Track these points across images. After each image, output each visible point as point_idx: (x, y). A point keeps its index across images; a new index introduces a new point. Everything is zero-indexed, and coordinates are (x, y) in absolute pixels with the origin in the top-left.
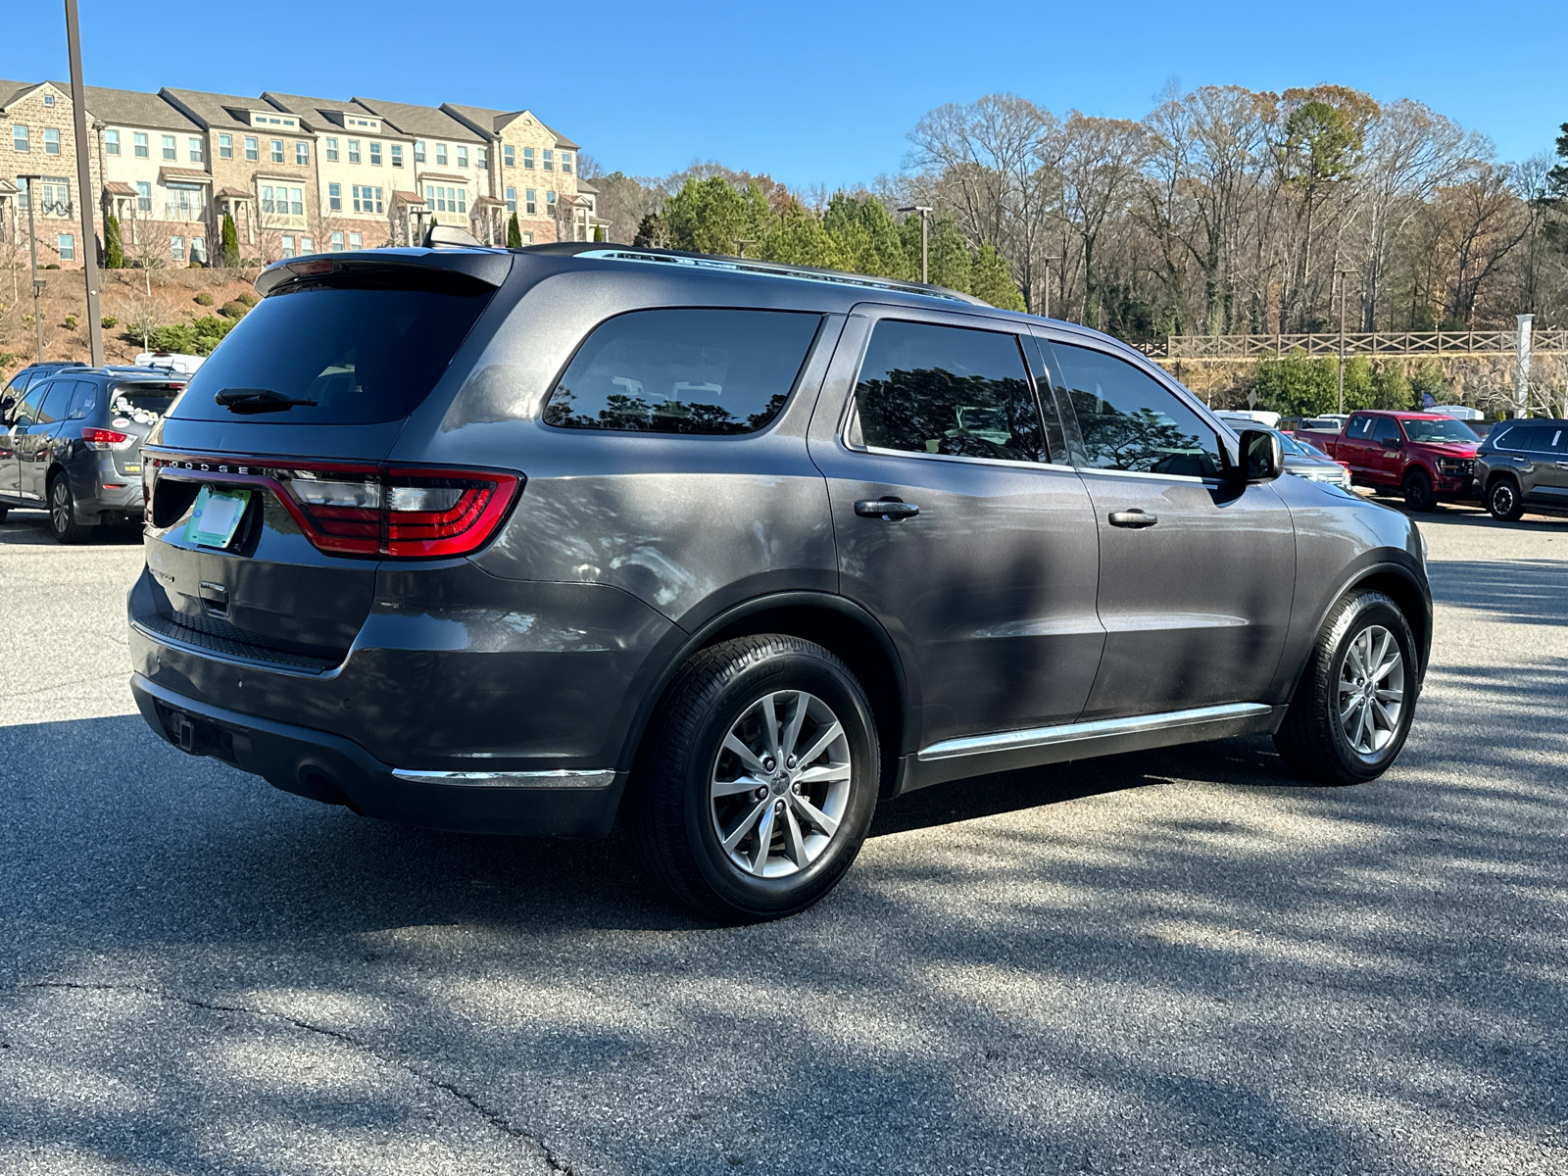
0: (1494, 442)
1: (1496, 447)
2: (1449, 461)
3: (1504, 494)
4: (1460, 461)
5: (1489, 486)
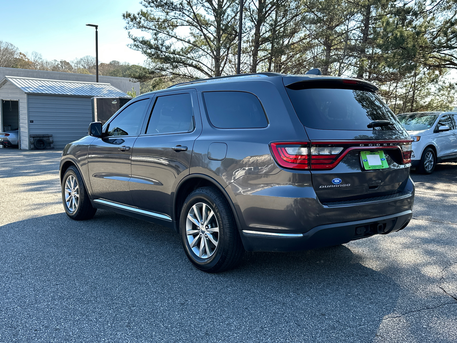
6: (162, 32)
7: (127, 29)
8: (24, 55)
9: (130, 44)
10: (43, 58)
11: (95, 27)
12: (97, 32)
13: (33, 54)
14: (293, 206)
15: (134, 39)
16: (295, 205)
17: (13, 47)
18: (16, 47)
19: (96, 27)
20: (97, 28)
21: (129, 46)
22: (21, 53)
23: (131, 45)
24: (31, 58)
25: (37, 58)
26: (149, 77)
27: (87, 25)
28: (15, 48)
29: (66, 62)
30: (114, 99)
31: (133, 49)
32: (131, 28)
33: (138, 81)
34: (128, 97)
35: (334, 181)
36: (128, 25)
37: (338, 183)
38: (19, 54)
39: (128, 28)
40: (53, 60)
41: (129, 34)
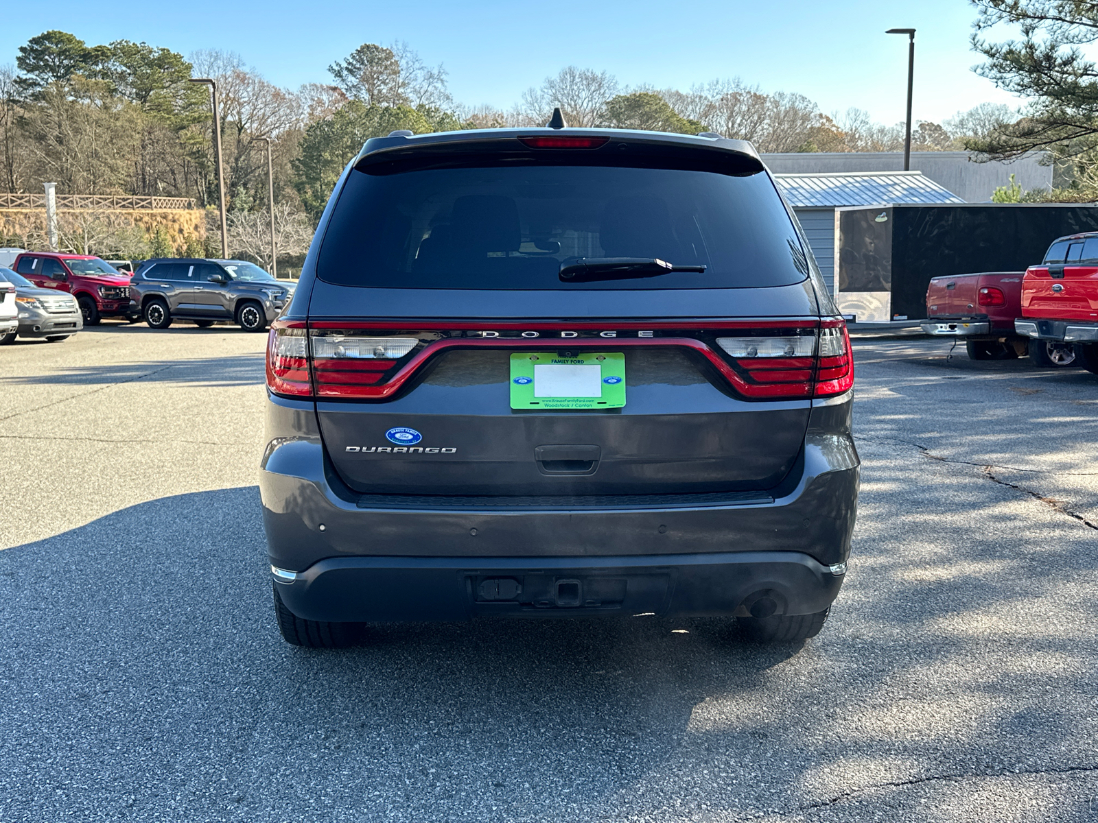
0: (143, 274)
1: (145, 278)
2: (108, 288)
3: (156, 310)
4: (115, 289)
5: (143, 307)
6: (1078, 21)
7: (980, 27)
8: (828, 119)
9: (981, 63)
10: (871, 121)
11: (907, 35)
12: (912, 45)
13: (849, 114)
14: (300, 500)
15: (986, 52)
16: (304, 500)
17: (806, 103)
18: (813, 102)
19: (911, 32)
20: (912, 37)
21: (979, 71)
22: (821, 115)
23: (982, 69)
24: (843, 123)
25: (859, 122)
26: (1017, 146)
27: (887, 32)
28: (811, 106)
29: (933, 125)
30: (878, 212)
31: (987, 76)
32: (989, 23)
33: (990, 160)
34: (954, 203)
35: (393, 436)
36: (983, 18)
37: (410, 441)
38: (818, 118)
39: (982, 25)
40: (899, 123)
41: (974, 39)
